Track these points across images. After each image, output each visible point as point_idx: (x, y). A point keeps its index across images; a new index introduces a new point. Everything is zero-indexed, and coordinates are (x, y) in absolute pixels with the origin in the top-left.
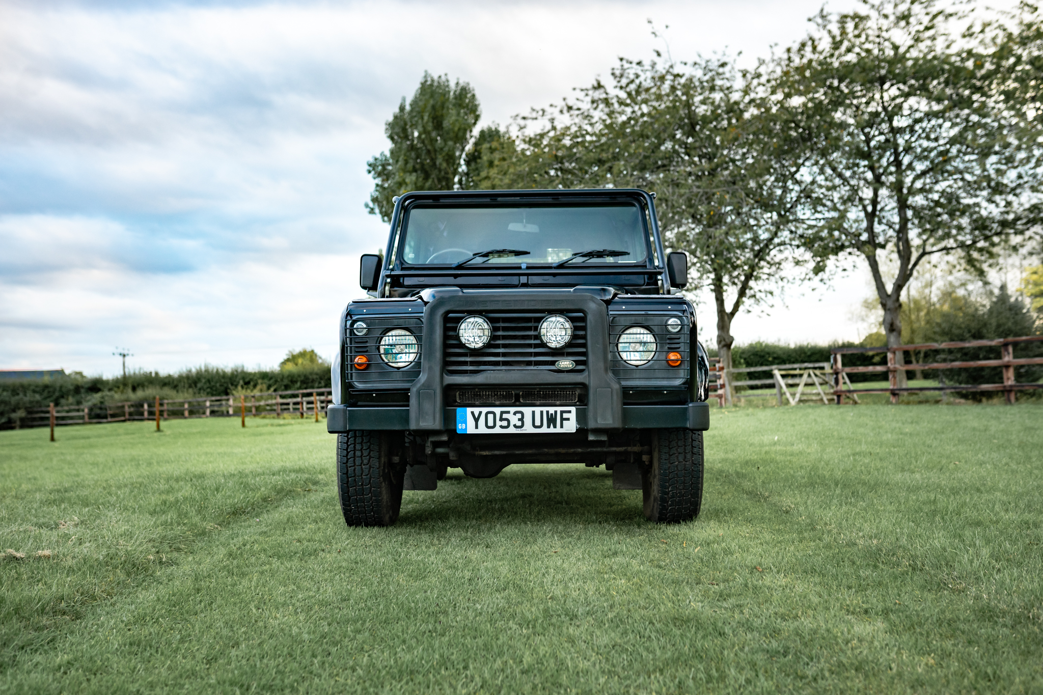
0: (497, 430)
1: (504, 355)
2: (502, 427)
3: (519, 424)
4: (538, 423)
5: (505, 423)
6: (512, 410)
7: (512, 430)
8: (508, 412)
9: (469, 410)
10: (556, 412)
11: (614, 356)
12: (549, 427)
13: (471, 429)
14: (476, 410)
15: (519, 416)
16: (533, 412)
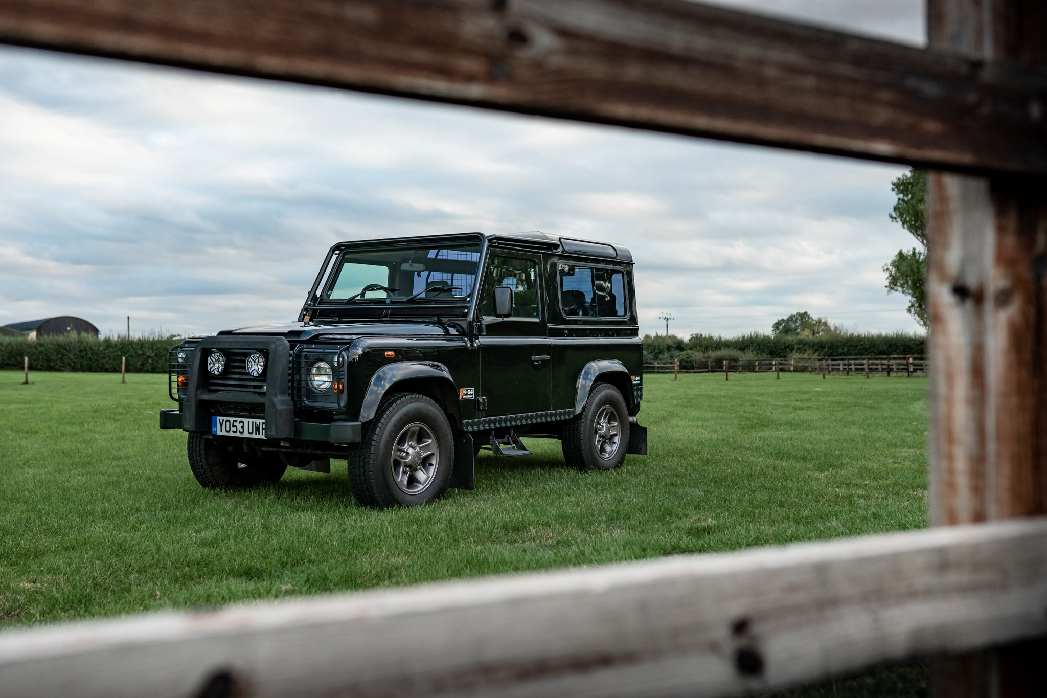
0: (231, 434)
1: (239, 380)
2: (233, 432)
3: (242, 430)
4: (251, 431)
5: (234, 429)
6: (239, 419)
7: (238, 435)
8: (236, 421)
9: (218, 418)
10: (260, 423)
11: (308, 385)
12: (256, 434)
13: (219, 433)
14: (222, 418)
15: (242, 424)
16: (249, 422)
